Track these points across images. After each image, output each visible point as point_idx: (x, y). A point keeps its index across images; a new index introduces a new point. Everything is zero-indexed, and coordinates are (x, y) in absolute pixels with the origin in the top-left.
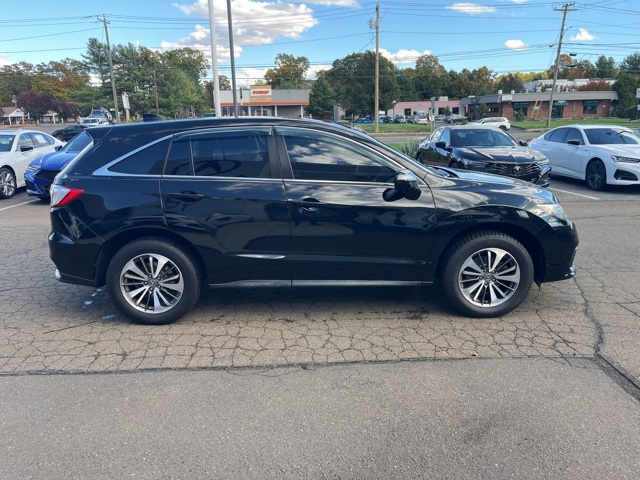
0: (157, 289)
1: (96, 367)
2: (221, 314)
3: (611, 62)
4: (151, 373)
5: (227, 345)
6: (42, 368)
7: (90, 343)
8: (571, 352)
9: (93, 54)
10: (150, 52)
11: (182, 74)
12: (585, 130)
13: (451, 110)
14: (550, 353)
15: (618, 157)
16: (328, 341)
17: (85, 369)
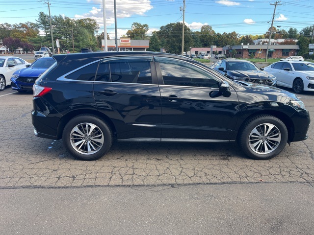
0: (89, 142)
1: (59, 184)
2: (122, 155)
3: (296, 31)
4: (90, 188)
5: (128, 173)
6: (30, 184)
7: (54, 170)
8: (311, 180)
9: (42, 20)
10: (70, 20)
11: (86, 31)
12: (292, 63)
13: (218, 52)
14: (300, 180)
15: (309, 77)
16: (181, 171)
17: (53, 185)
